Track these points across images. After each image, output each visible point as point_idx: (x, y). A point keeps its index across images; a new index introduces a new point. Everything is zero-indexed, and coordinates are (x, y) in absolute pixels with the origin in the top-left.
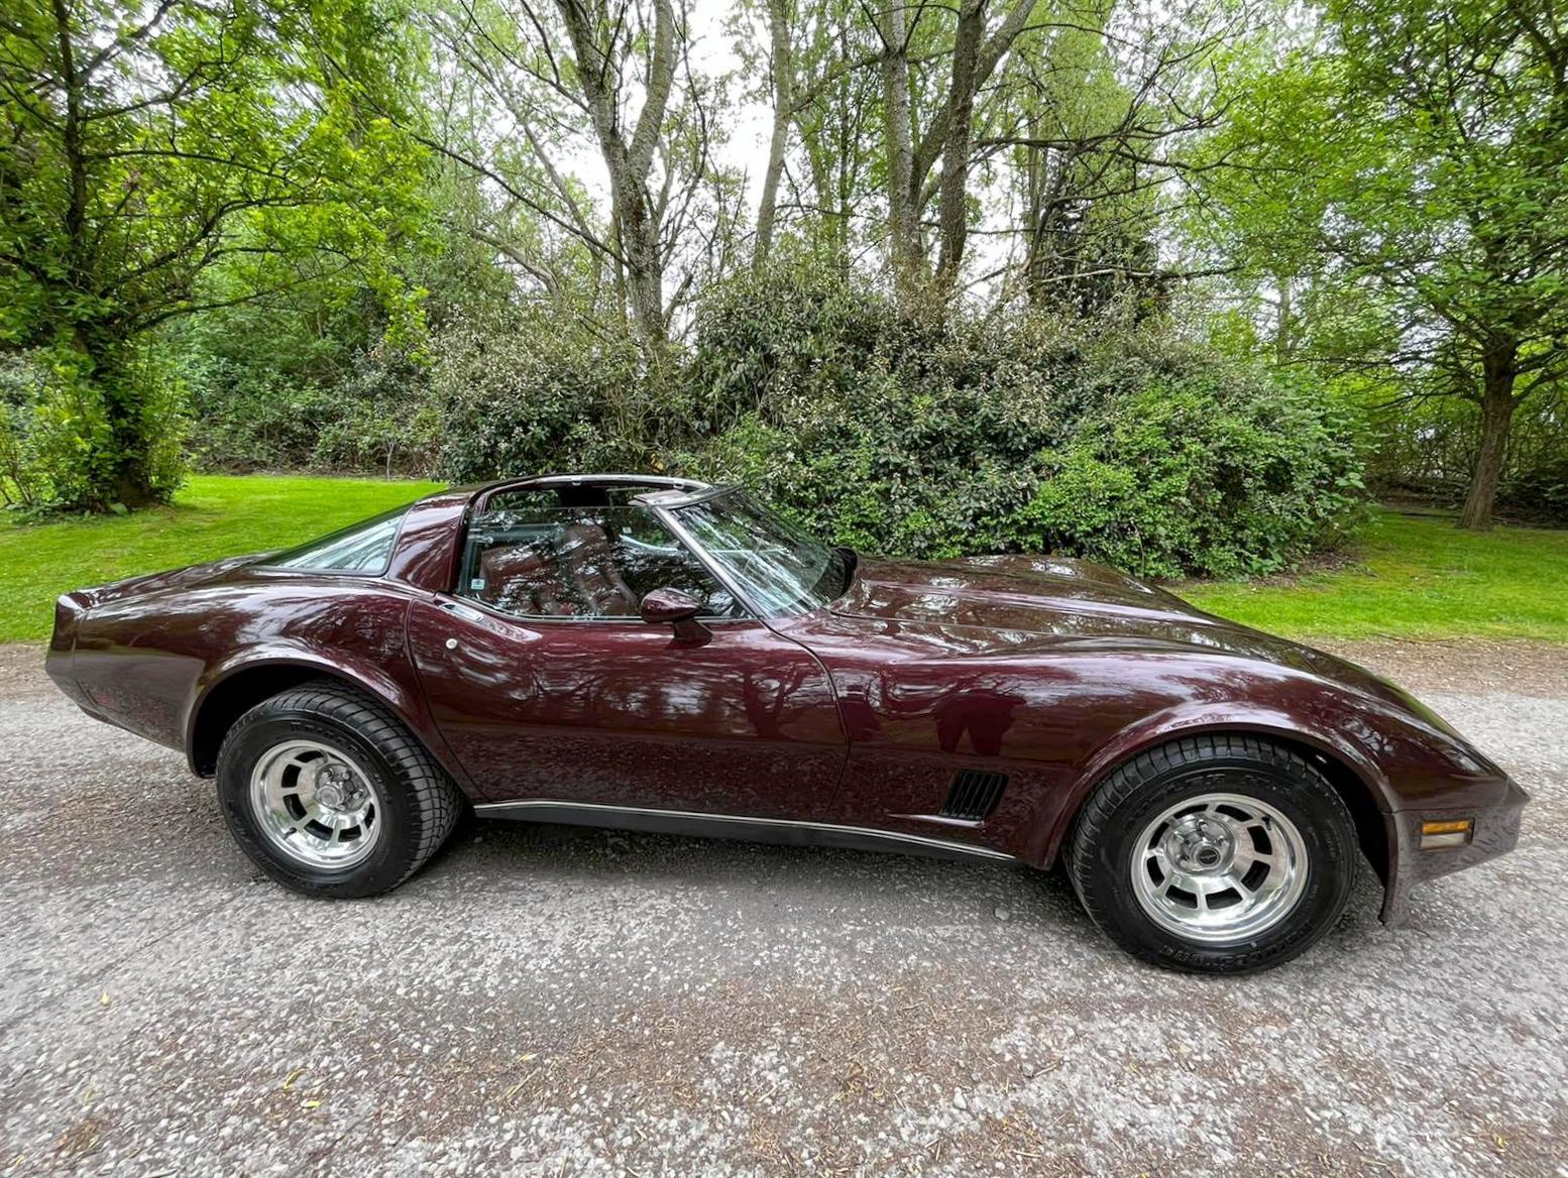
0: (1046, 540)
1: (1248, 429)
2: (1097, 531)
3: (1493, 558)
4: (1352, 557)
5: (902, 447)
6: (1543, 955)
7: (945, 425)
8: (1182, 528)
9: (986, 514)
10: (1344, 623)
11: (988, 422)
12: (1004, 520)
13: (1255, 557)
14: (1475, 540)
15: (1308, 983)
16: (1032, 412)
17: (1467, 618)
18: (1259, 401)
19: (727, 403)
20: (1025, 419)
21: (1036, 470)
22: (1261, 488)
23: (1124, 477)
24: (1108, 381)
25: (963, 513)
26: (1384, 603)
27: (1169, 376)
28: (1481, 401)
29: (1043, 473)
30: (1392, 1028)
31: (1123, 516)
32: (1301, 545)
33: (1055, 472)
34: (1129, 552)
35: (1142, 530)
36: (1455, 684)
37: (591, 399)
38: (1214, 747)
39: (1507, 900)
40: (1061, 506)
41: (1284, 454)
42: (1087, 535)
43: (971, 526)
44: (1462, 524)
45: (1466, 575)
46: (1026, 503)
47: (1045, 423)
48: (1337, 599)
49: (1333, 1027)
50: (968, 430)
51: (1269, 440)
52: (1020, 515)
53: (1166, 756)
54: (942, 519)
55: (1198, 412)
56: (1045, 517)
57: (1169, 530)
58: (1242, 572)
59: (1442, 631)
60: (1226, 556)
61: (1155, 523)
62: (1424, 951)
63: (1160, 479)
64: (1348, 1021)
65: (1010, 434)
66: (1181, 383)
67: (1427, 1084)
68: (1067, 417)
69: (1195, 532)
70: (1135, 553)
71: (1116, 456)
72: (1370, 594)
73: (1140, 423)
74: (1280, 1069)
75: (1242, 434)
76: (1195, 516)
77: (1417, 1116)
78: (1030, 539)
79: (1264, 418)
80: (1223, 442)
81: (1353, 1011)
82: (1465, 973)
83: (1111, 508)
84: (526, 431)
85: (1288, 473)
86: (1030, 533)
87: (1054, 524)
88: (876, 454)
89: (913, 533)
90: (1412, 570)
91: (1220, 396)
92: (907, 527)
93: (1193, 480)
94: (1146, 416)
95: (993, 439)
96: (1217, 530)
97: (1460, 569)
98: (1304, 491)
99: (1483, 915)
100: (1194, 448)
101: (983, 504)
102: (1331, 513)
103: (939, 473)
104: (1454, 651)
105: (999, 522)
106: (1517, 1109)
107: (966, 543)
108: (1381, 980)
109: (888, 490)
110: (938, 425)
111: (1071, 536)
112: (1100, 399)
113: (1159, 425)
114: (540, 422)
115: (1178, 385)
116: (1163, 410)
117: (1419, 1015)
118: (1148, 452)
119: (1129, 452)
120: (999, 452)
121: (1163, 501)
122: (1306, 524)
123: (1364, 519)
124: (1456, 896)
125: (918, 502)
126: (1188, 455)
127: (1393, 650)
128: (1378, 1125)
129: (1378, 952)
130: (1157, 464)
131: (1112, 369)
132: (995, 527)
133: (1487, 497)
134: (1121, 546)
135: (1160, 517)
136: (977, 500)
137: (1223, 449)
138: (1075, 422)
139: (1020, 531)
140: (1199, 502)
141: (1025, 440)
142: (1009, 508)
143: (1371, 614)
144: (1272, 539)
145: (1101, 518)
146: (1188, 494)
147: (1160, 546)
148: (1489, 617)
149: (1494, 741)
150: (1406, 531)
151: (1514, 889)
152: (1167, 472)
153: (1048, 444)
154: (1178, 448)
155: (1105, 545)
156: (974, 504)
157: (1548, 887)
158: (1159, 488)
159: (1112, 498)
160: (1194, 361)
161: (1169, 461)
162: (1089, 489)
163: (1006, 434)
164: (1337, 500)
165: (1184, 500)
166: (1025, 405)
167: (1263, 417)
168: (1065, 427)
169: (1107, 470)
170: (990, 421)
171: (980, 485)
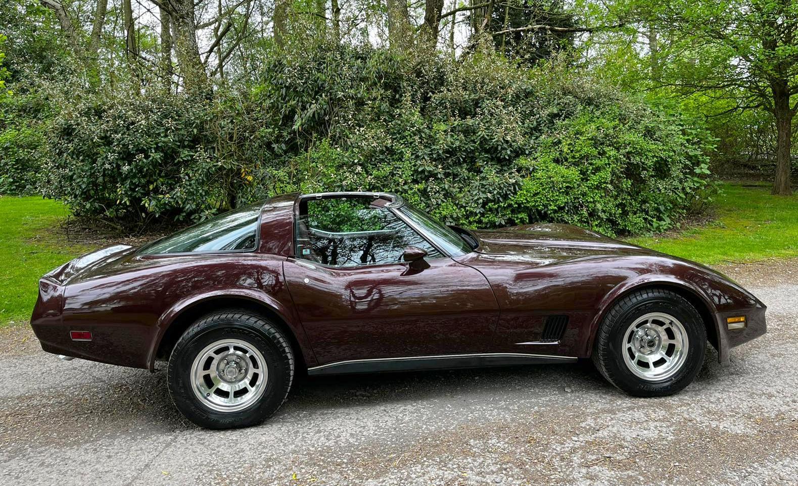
0: (529, 216)
1: (641, 140)
2: (561, 209)
3: (790, 212)
4: (712, 217)
5: (432, 159)
6: (782, 376)
7: (457, 143)
8: (610, 204)
9: (491, 201)
10: (708, 256)
11: (484, 140)
12: (502, 205)
13: (654, 220)
14: (781, 201)
15: (696, 395)
16: (512, 133)
17: (773, 248)
18: (646, 121)
19: (305, 133)
20: (508, 138)
21: (519, 171)
22: (652, 176)
23: (573, 173)
24: (555, 111)
25: (476, 202)
26: (730, 243)
27: (592, 107)
28: (774, 111)
29: (523, 173)
30: (727, 402)
31: (575, 198)
32: (680, 211)
33: (529, 172)
34: (580, 221)
35: (587, 206)
36: (763, 283)
37: (195, 131)
38: (647, 293)
39: (773, 362)
40: (537, 194)
41: (663, 155)
42: (555, 212)
43: (482, 210)
44: (775, 192)
45: (774, 224)
46: (515, 193)
47: (521, 140)
48: (704, 243)
49: (706, 405)
50: (471, 146)
51: (654, 147)
52: (513, 200)
53: (630, 299)
54: (462, 206)
55: (611, 131)
56: (528, 202)
57: (603, 205)
58: (649, 230)
59: (759, 256)
60: (638, 220)
61: (594, 202)
62: (739, 381)
63: (594, 174)
64: (711, 402)
65: (500, 148)
66: (599, 112)
67: (737, 413)
68: (532, 134)
69: (617, 206)
70: (585, 222)
71: (566, 160)
72: (722, 239)
73: (578, 139)
74: (687, 416)
75: (637, 143)
76: (617, 196)
77: (734, 420)
78: (520, 216)
79: (649, 133)
80: (628, 149)
81: (712, 399)
82: (754, 384)
83: (567, 194)
84: (147, 157)
85: (667, 165)
86: (519, 212)
87: (534, 206)
88: (415, 166)
89: (445, 217)
90: (745, 222)
91: (623, 119)
92: (440, 213)
93: (613, 173)
94: (582, 134)
95: (487, 151)
96: (631, 204)
97: (772, 220)
98: (677, 176)
99: (763, 368)
100: (612, 153)
101: (489, 195)
102: (694, 190)
103: (455, 176)
104: (764, 266)
105: (499, 206)
106: (765, 414)
107: (480, 222)
108: (723, 390)
109: (425, 189)
110: (452, 143)
111: (545, 213)
112: (552, 122)
113: (589, 139)
114: (157, 149)
115: (598, 113)
116: (591, 130)
117: (736, 397)
118: (587, 157)
119: (573, 157)
120: (492, 159)
121: (598, 187)
122: (681, 198)
123: (715, 192)
124: (754, 363)
125: (446, 196)
126: (609, 158)
127: (733, 268)
128: (721, 424)
129: (722, 383)
130: (591, 164)
131: (556, 102)
132: (497, 210)
133: (786, 173)
134: (576, 218)
135: (597, 198)
136: (484, 192)
137: (628, 153)
138: (537, 138)
139: (513, 212)
140: (618, 187)
141: (509, 152)
142: (506, 197)
143: (722, 250)
144: (662, 208)
145: (562, 200)
146: (612, 182)
147: (599, 216)
148: (783, 247)
149: (778, 306)
150: (743, 198)
151: (776, 358)
152: (597, 169)
153: (523, 153)
154: (602, 154)
155: (566, 218)
156: (482, 196)
157: (789, 356)
158: (594, 179)
159: (567, 187)
160: (605, 97)
161: (597, 162)
162: (553, 182)
163: (497, 148)
164: (697, 182)
165: (610, 186)
166: (506, 129)
167: (649, 131)
168: (532, 142)
169: (562, 169)
170: (485, 139)
171: (484, 182)
